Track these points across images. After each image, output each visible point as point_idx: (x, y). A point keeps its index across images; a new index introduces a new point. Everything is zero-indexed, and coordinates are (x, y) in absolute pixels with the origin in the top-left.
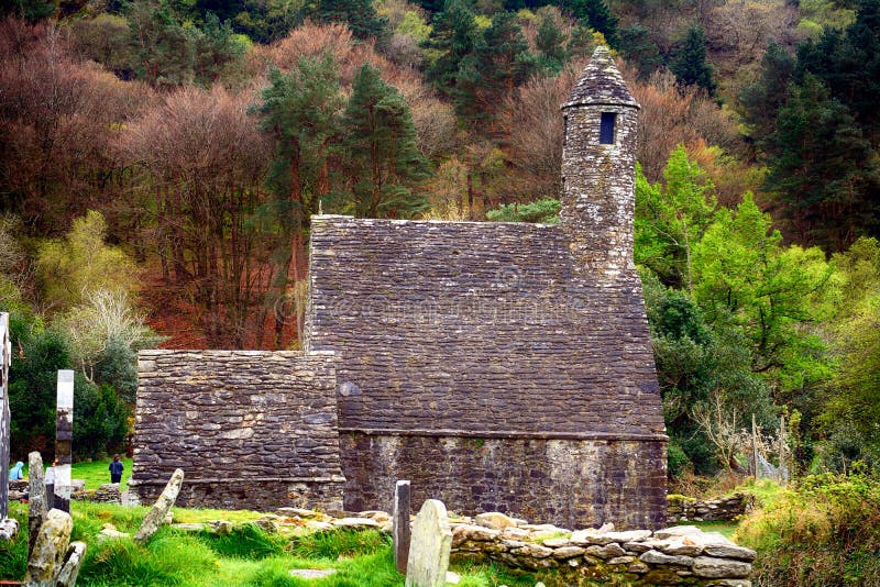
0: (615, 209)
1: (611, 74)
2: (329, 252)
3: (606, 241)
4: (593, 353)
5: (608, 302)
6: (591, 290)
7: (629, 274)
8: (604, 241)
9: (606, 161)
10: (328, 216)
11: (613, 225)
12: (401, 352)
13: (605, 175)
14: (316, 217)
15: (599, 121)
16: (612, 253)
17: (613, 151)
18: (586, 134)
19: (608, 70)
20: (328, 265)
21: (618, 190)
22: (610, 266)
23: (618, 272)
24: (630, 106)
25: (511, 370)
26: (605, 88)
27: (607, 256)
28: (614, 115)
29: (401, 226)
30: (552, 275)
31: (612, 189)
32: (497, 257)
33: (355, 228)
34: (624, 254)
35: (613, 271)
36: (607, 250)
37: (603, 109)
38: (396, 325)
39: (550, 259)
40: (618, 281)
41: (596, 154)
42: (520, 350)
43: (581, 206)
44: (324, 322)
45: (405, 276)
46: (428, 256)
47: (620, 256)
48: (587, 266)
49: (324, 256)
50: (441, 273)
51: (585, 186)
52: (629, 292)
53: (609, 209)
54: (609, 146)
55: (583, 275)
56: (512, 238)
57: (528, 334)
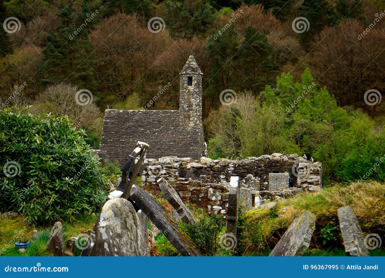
0: (192, 106)
1: (192, 64)
2: (108, 121)
3: (189, 115)
4: (180, 149)
5: (189, 134)
6: (184, 130)
7: (197, 125)
8: (189, 116)
9: (189, 91)
10: (110, 110)
11: (191, 110)
12: (124, 149)
13: (189, 95)
14: (107, 110)
15: (187, 79)
16: (191, 119)
17: (191, 88)
18: (183, 83)
19: (192, 63)
20: (107, 124)
21: (193, 100)
22: (191, 123)
23: (193, 125)
24: (197, 74)
25: (154, 155)
26: (189, 69)
27: (189, 120)
28: (192, 77)
29: (131, 112)
30: (173, 126)
31: (191, 99)
32: (157, 121)
33: (117, 113)
34: (195, 119)
35: (192, 124)
36: (190, 118)
37: (188, 76)
38: (124, 142)
39: (173, 121)
40: (193, 128)
41: (186, 89)
42: (159, 149)
43: (182, 105)
44: (103, 141)
45: (129, 127)
46: (137, 121)
47: (194, 120)
48: (184, 123)
49: (106, 122)
50: (140, 126)
51: (183, 99)
52: (196, 131)
53: (190, 105)
54: (190, 87)
55: (183, 126)
56: (163, 115)
57: (162, 144)
